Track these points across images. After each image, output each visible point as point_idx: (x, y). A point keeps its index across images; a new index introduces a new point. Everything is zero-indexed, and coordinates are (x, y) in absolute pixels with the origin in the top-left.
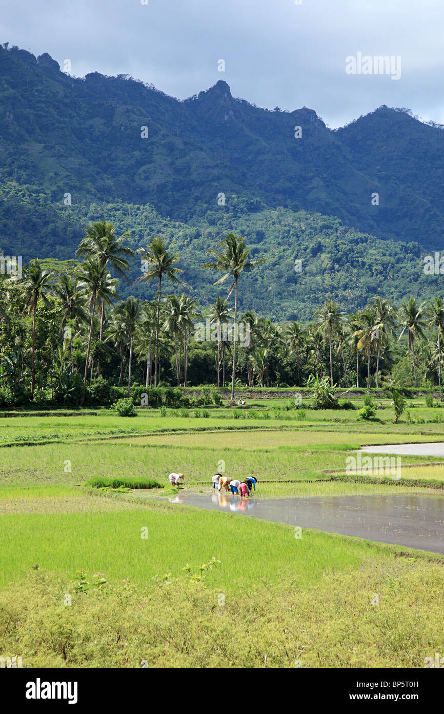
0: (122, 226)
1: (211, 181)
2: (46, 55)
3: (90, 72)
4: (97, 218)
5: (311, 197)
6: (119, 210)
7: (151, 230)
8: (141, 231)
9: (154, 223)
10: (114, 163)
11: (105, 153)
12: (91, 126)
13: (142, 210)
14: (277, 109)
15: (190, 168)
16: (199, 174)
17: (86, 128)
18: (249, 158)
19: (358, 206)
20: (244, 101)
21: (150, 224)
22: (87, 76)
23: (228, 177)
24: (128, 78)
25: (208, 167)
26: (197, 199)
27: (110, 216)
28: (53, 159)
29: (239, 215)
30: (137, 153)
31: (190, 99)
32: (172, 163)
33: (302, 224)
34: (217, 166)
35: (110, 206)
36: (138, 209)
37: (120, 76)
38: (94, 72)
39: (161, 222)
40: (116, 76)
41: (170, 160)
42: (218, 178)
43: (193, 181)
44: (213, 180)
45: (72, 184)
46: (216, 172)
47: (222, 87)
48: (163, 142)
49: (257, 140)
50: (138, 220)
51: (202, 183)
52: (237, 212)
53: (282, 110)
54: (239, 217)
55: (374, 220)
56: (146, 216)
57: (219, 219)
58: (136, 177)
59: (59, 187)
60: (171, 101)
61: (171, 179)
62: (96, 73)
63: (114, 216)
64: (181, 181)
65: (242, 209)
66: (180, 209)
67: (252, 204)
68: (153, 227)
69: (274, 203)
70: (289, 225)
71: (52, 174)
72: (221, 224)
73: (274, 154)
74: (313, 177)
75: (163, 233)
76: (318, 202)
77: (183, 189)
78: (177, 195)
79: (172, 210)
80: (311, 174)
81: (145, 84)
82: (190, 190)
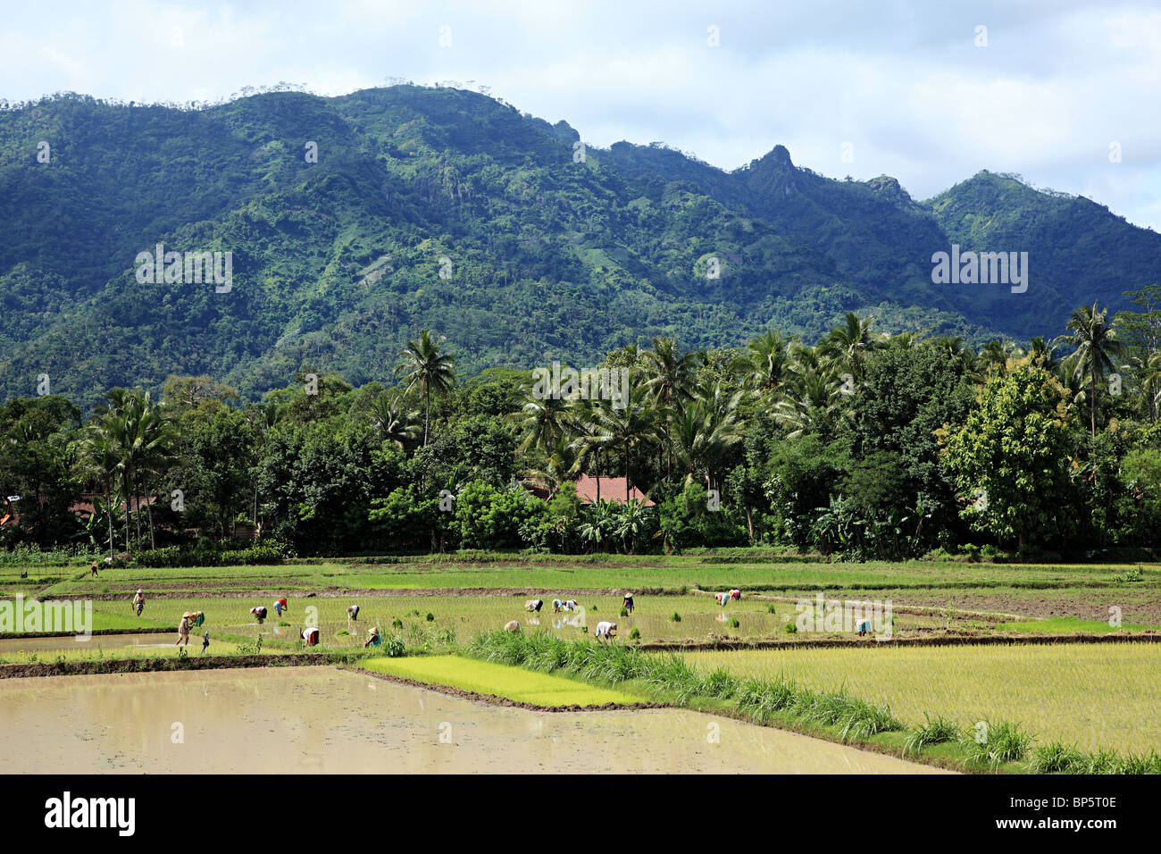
0: (691, 331)
1: (790, 271)
2: (563, 123)
3: (616, 141)
4: (660, 322)
5: (907, 287)
6: (685, 311)
7: (728, 334)
8: (716, 337)
9: (731, 326)
10: (666, 253)
11: (654, 241)
12: (635, 209)
13: (715, 311)
14: (849, 178)
15: (762, 256)
16: (774, 264)
17: (629, 211)
18: (822, 240)
19: (967, 298)
20: (807, 169)
21: (726, 328)
22: (614, 146)
23: (811, 266)
24: (662, 146)
25: (786, 254)
26: (775, 294)
27: (676, 319)
28: (599, 251)
29: (832, 313)
30: (694, 240)
31: (739, 170)
32: (740, 251)
33: (917, 324)
34: (797, 251)
35: (674, 306)
36: (711, 309)
37: (652, 145)
38: (621, 140)
39: (741, 325)
40: (648, 145)
41: (736, 247)
42: (799, 268)
43: (769, 273)
44: (794, 270)
45: (624, 280)
46: (797, 260)
47: (781, 153)
48: (726, 224)
49: (830, 218)
50: (712, 324)
51: (779, 275)
52: (830, 309)
53: (855, 180)
54: (833, 316)
55: (987, 316)
56: (721, 318)
57: (808, 320)
58: (695, 270)
59: (608, 285)
60: (716, 172)
61: (740, 270)
62: (624, 142)
63: (681, 319)
64: (752, 272)
65: (836, 307)
66: (755, 307)
67: (848, 298)
68: (732, 332)
69: (873, 297)
70: (899, 324)
71: (599, 270)
72: (810, 325)
73: (853, 235)
74: (906, 263)
75: (744, 338)
76: (916, 295)
77: (755, 282)
78: (749, 291)
79: (743, 310)
80: (904, 259)
81: (684, 153)
82: (765, 283)
